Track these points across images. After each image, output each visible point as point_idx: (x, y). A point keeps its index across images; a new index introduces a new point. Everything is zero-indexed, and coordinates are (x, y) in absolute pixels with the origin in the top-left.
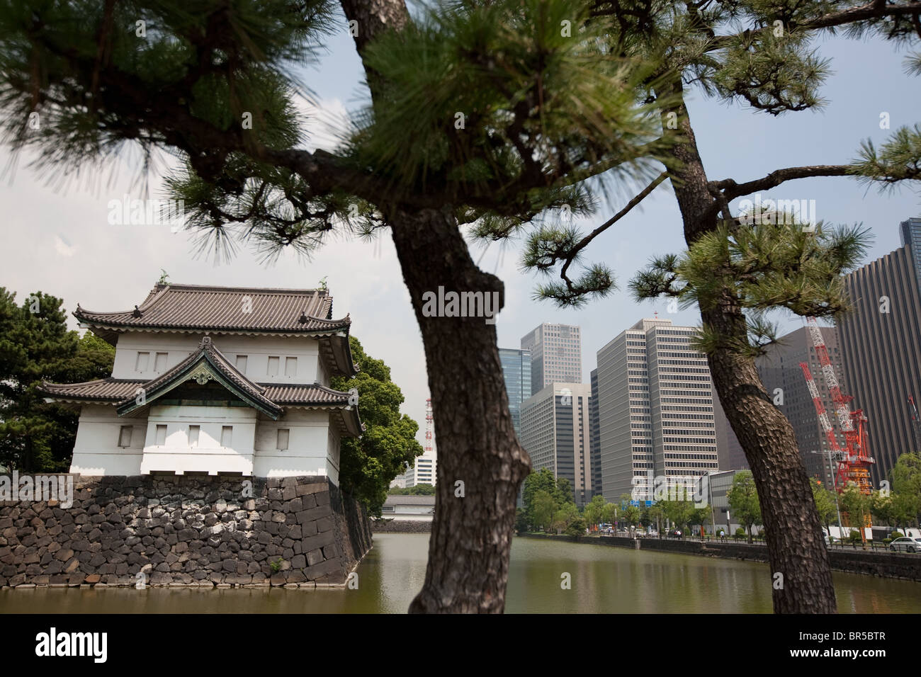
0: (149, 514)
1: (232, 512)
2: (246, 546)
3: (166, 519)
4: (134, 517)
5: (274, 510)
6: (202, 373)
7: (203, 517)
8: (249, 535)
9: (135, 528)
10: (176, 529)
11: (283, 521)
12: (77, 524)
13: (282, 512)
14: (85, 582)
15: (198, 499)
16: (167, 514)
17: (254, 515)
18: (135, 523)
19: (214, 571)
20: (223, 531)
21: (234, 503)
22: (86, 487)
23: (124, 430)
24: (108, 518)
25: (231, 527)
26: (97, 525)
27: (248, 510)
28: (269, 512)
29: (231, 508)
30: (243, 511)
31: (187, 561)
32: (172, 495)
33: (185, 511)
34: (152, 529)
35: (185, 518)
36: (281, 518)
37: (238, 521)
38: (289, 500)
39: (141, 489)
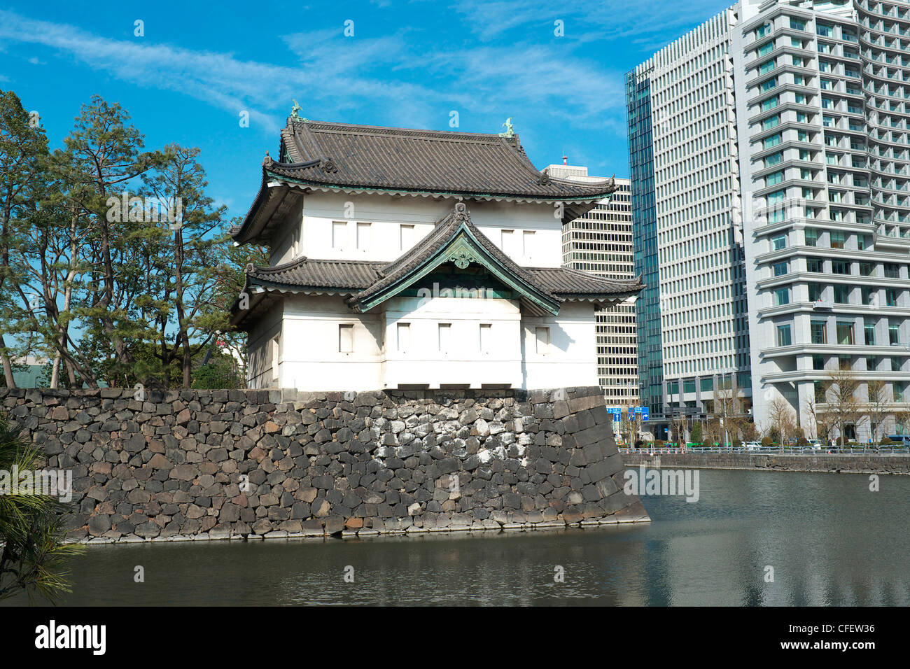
0: (397, 442)
1: (495, 435)
2: (525, 476)
3: (420, 446)
4: (379, 445)
5: (546, 432)
6: (461, 253)
7: (464, 443)
8: (524, 463)
9: (383, 459)
10: (433, 458)
11: (560, 444)
12: (309, 456)
13: (556, 433)
14: (346, 528)
15: (452, 419)
16: (417, 440)
17: (524, 439)
18: (382, 452)
19: (495, 509)
20: (492, 460)
21: (496, 424)
22: (308, 407)
23: (342, 329)
24: (347, 446)
25: (501, 454)
26: (336, 456)
27: (515, 433)
28: (542, 434)
29: (494, 431)
30: (510, 434)
31: (460, 498)
32: (418, 415)
33: (440, 436)
34: (404, 459)
35: (440, 445)
36: (556, 441)
37: (506, 447)
38: (561, 419)
39: (378, 408)
